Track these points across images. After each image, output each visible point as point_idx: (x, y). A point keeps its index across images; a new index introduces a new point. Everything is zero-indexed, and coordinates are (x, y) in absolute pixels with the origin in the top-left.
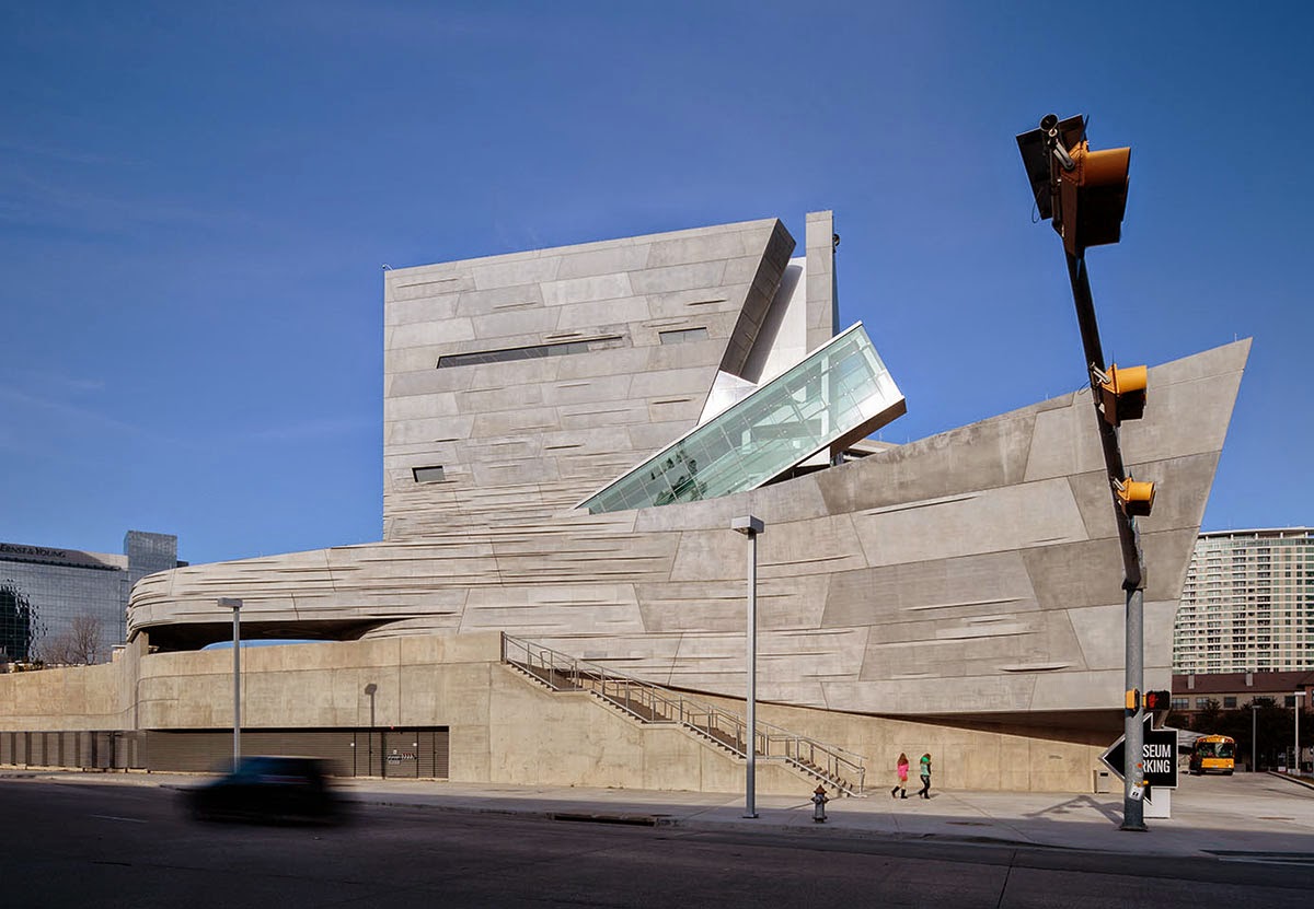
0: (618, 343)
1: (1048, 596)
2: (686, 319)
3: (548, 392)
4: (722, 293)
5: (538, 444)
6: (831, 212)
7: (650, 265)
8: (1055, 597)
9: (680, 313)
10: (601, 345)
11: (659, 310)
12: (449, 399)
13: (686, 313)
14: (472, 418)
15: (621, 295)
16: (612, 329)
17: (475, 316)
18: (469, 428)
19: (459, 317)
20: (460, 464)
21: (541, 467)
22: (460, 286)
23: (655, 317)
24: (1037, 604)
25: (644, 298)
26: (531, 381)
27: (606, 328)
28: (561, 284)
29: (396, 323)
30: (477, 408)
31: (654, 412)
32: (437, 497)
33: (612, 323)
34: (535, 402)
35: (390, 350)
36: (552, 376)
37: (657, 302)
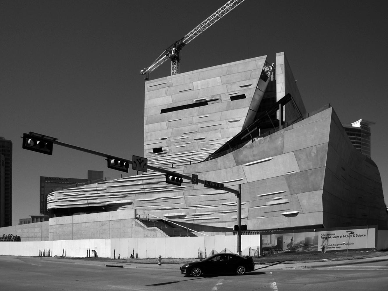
0: (217, 101)
1: (292, 190)
2: (238, 92)
3: (195, 119)
4: (250, 82)
5: (192, 138)
6: (284, 52)
7: (227, 73)
8: (294, 190)
9: (237, 89)
10: (212, 102)
11: (230, 89)
12: (164, 124)
13: (239, 89)
14: (171, 130)
15: (218, 85)
16: (215, 96)
17: (173, 95)
18: (170, 134)
19: (167, 96)
20: (167, 146)
21: (192, 146)
22: (168, 85)
23: (229, 91)
24: (289, 193)
25: (225, 85)
26: (190, 116)
27: (213, 96)
28: (199, 82)
29: (148, 99)
30: (173, 127)
31: (229, 125)
32: (160, 159)
33: (215, 94)
34: (190, 123)
35: (146, 108)
36: (196, 114)
37: (229, 86)
